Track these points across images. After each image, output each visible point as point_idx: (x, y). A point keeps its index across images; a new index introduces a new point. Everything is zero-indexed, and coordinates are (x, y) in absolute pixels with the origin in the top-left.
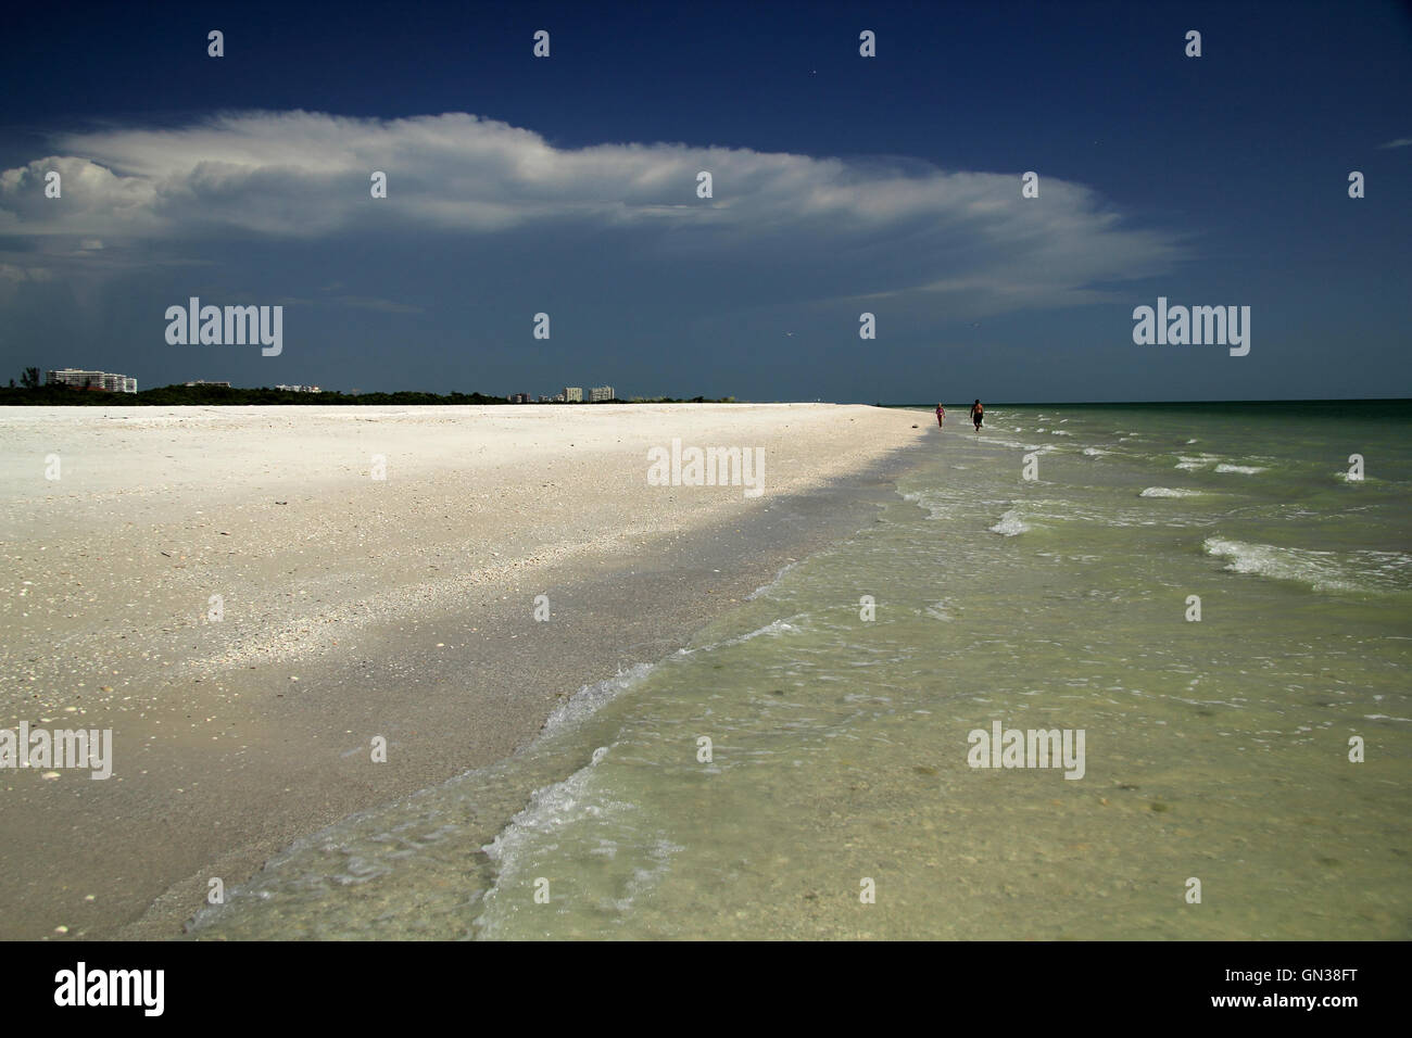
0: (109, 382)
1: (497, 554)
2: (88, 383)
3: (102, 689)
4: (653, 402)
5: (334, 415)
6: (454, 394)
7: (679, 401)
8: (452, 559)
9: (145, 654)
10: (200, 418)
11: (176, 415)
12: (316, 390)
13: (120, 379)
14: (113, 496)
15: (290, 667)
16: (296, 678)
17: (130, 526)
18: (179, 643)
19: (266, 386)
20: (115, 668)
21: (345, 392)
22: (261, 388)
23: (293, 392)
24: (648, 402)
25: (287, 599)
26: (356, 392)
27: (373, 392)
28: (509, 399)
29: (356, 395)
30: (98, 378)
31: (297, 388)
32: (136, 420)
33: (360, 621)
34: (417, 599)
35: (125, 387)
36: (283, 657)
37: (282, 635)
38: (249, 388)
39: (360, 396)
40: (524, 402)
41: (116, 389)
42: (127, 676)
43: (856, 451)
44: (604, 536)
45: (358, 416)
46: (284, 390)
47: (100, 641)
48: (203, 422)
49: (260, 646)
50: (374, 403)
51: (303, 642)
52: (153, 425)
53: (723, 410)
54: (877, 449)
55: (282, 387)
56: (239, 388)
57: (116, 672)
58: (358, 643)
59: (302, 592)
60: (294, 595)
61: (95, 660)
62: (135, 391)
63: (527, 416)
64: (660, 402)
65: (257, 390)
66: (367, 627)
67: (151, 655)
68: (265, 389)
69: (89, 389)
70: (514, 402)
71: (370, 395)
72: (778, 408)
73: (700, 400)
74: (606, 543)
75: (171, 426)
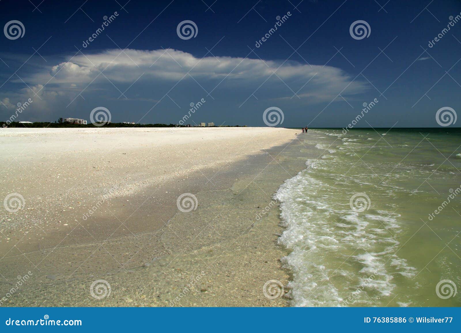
0: (80, 122)
1: (182, 168)
2: (74, 122)
3: (78, 203)
4: (225, 127)
5: (138, 130)
6: (171, 124)
7: (232, 126)
8: (170, 169)
9: (89, 194)
10: (103, 131)
11: (97, 130)
12: (134, 123)
13: (83, 120)
14: (81, 152)
15: (127, 197)
16: (128, 201)
17: (85, 160)
18: (98, 191)
19: (120, 122)
20: (82, 197)
21: (141, 124)
22: (119, 123)
23: (128, 124)
24: (223, 127)
25: (126, 179)
26: (144, 124)
27: (149, 124)
28: (186, 126)
29: (144, 125)
30: (77, 120)
31: (129, 123)
32: (87, 131)
33: (145, 186)
34: (161, 179)
35: (84, 123)
36: (125, 195)
37: (124, 189)
38: (116, 123)
39: (145, 125)
40: (190, 127)
41: (82, 123)
42: (84, 199)
43: (280, 140)
44: (211, 163)
45: (145, 130)
46: (125, 124)
47: (78, 190)
48: (104, 132)
49: (119, 192)
50: (149, 127)
51: (130, 191)
52: (91, 133)
53: (244, 129)
54: (286, 140)
55: (125, 123)
56: (113, 123)
57: (82, 198)
58: (144, 192)
59: (130, 178)
60: (127, 178)
61: (76, 195)
62: (86, 124)
63: (191, 130)
64: (227, 127)
65: (118, 123)
66: (147, 187)
67: (90, 194)
68: (120, 123)
69: (75, 123)
70: (187, 126)
71: (148, 125)
72: (259, 129)
73: (237, 126)
74: (212, 165)
75: (95, 133)
